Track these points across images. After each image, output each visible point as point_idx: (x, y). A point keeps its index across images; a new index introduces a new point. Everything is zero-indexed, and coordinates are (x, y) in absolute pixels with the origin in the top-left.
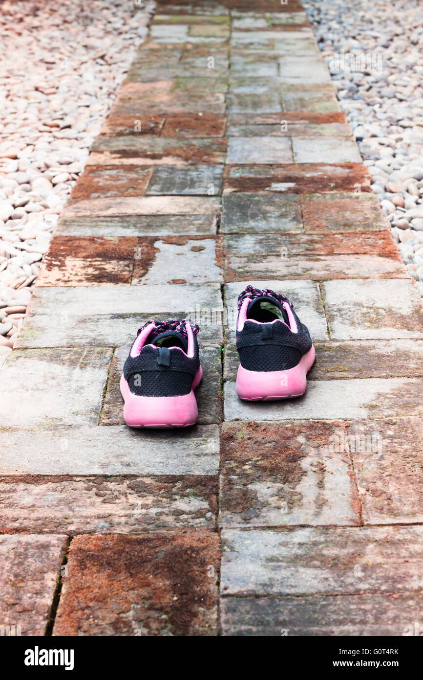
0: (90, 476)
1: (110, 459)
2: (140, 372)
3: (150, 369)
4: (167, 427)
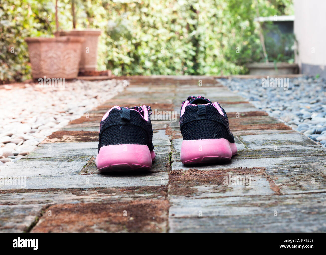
2: (108, 128)
3: (115, 124)
4: (129, 167)
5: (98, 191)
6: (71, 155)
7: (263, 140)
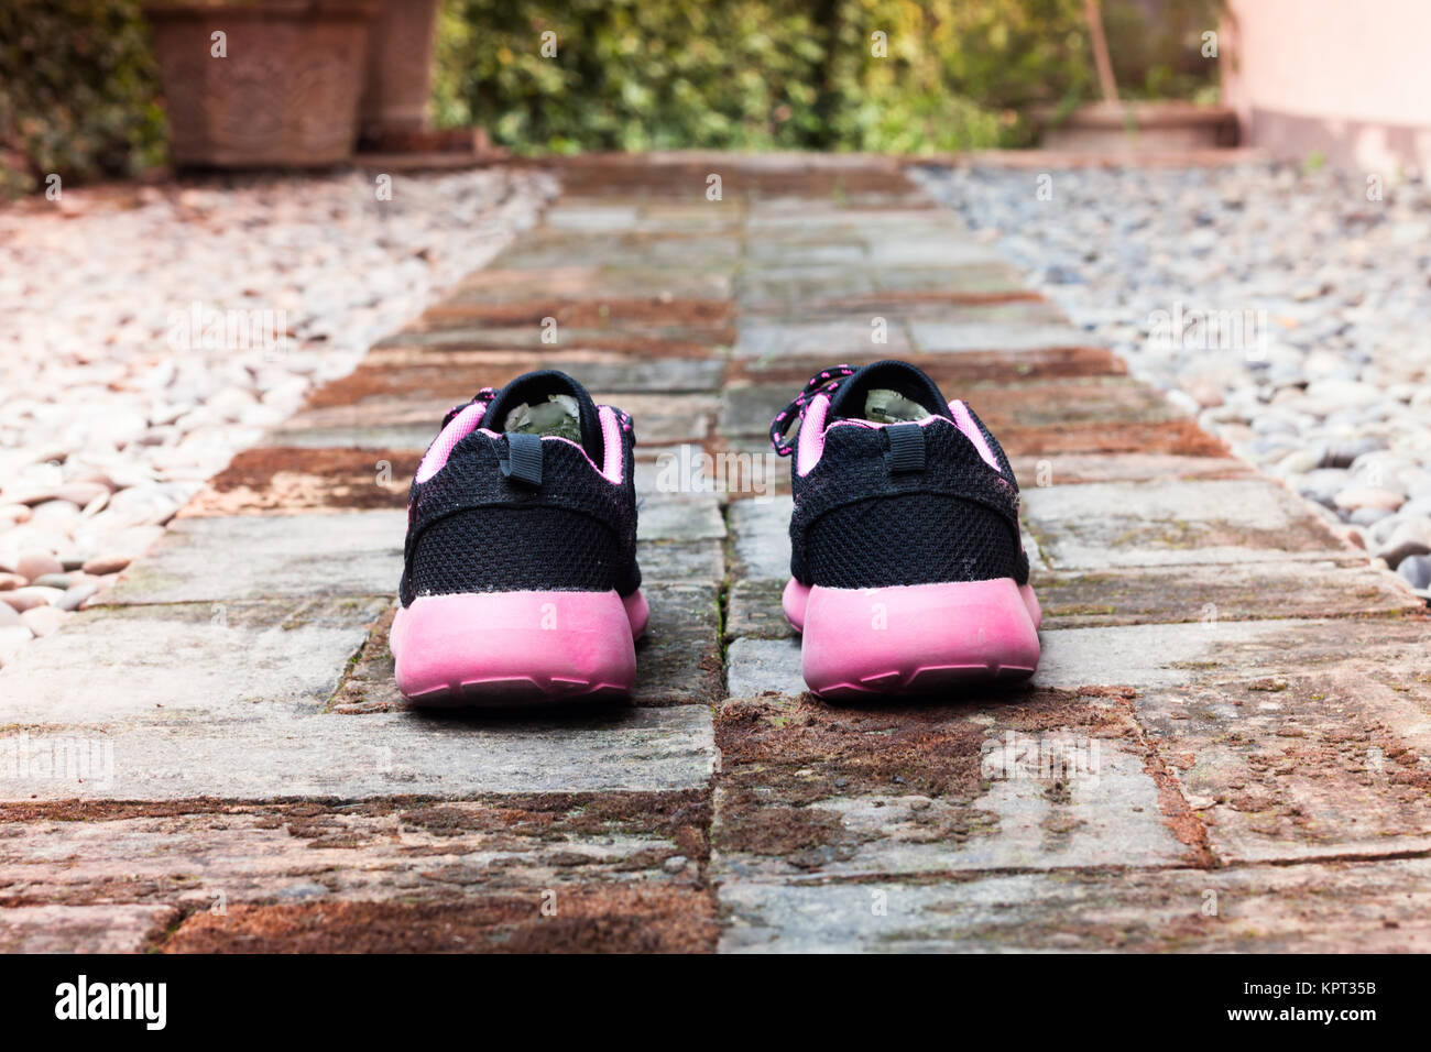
0: (279, 801)
1: (350, 768)
2: (446, 517)
3: (478, 501)
4: (537, 689)
5: (404, 819)
6: (302, 590)
7: (1117, 517)
